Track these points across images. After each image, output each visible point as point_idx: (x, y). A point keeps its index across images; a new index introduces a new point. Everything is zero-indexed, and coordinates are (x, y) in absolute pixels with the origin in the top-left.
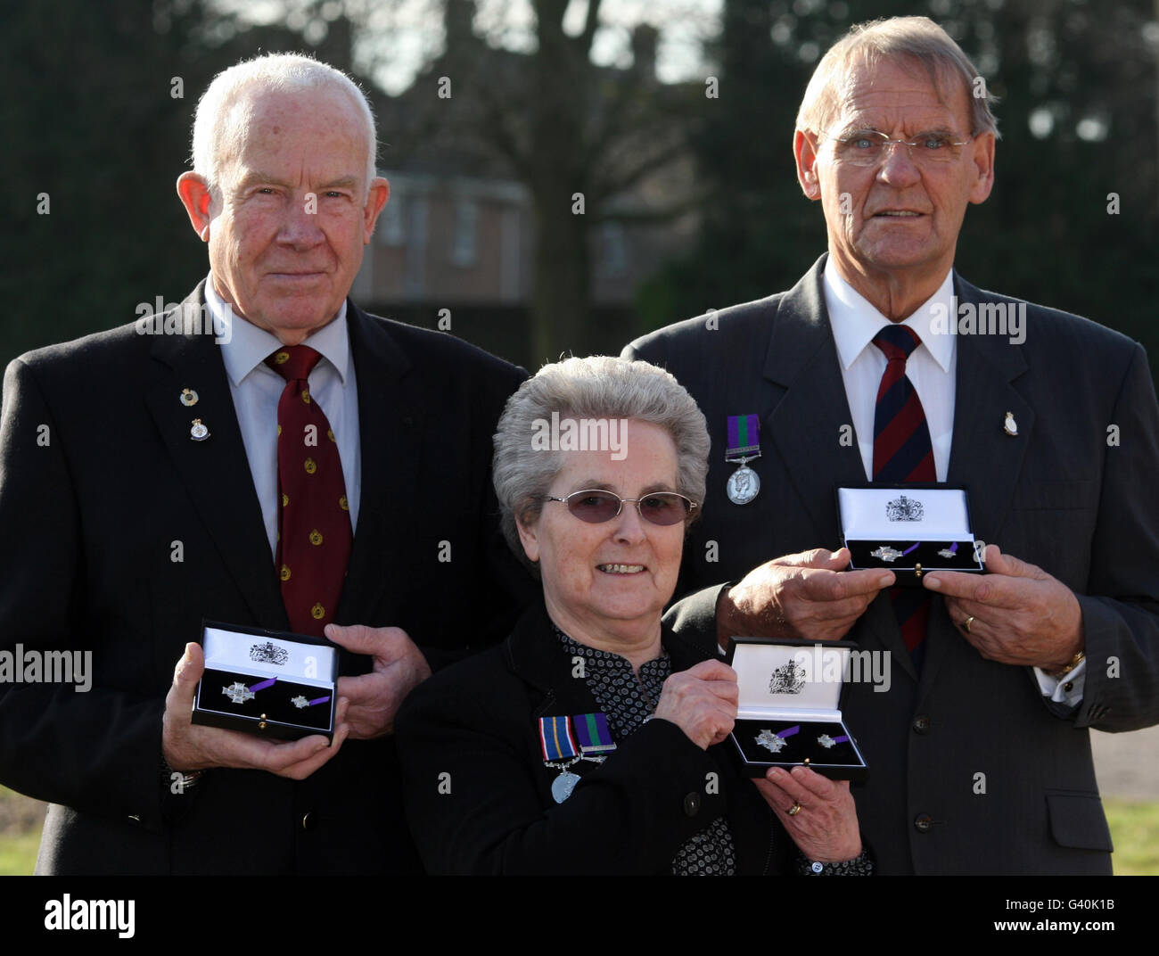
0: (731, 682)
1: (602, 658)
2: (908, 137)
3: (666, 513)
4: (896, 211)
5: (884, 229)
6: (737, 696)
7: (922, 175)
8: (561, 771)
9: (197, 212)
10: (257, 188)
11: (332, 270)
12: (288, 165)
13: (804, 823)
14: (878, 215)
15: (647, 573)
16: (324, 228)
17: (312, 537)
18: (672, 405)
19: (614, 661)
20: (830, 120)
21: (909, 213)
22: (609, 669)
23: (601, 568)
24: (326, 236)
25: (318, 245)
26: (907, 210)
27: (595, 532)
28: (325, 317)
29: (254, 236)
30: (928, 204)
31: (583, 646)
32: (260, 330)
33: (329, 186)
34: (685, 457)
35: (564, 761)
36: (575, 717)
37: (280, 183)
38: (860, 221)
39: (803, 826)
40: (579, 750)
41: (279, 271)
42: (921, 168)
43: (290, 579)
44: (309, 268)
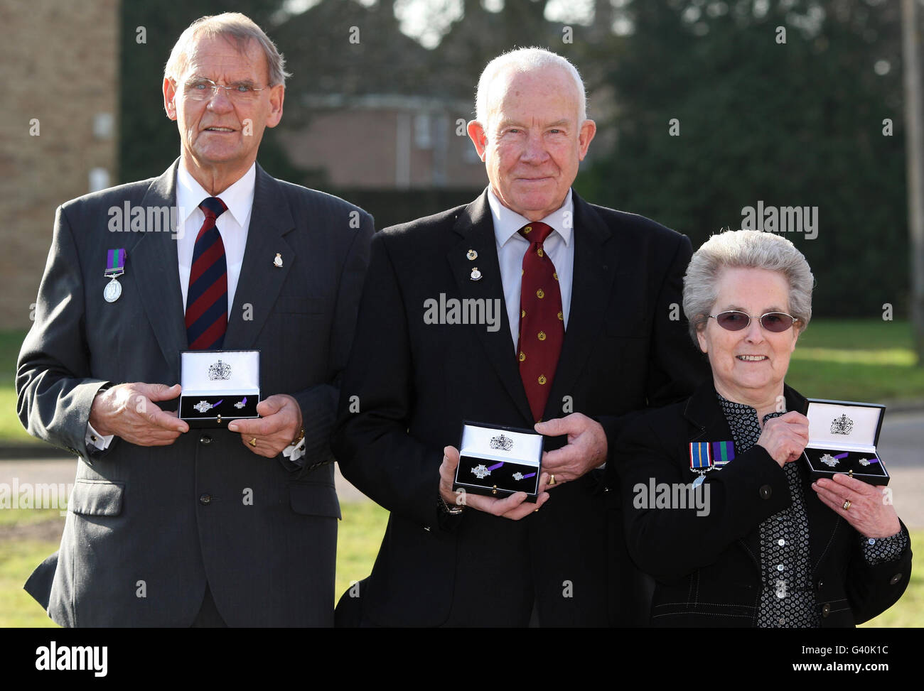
0: (805, 425)
1: (739, 408)
2: (227, 84)
3: (778, 324)
4: (218, 127)
5: (210, 138)
6: (807, 434)
7: (234, 106)
8: (700, 475)
9: (480, 143)
10: (509, 129)
11: (556, 175)
12: (524, 113)
13: (855, 512)
14: (206, 129)
15: (768, 360)
16: (549, 151)
17: (539, 335)
18: (783, 260)
19: (745, 409)
20: (182, 72)
21: (226, 130)
22: (742, 415)
23: (739, 357)
24: (550, 155)
25: (545, 162)
26: (224, 128)
27: (735, 336)
28: (554, 203)
29: (506, 157)
30: (238, 124)
31: (728, 401)
32: (516, 214)
33: (551, 126)
34: (795, 291)
35: (703, 469)
36: (714, 444)
37: (519, 125)
38: (196, 133)
39: (856, 516)
40: (712, 463)
41: (523, 177)
42: (234, 103)
43: (525, 360)
44: (540, 175)
